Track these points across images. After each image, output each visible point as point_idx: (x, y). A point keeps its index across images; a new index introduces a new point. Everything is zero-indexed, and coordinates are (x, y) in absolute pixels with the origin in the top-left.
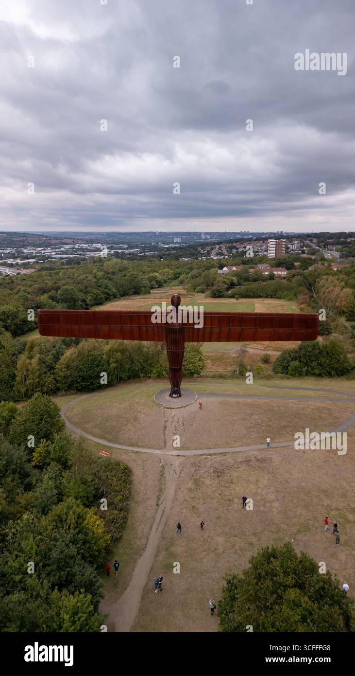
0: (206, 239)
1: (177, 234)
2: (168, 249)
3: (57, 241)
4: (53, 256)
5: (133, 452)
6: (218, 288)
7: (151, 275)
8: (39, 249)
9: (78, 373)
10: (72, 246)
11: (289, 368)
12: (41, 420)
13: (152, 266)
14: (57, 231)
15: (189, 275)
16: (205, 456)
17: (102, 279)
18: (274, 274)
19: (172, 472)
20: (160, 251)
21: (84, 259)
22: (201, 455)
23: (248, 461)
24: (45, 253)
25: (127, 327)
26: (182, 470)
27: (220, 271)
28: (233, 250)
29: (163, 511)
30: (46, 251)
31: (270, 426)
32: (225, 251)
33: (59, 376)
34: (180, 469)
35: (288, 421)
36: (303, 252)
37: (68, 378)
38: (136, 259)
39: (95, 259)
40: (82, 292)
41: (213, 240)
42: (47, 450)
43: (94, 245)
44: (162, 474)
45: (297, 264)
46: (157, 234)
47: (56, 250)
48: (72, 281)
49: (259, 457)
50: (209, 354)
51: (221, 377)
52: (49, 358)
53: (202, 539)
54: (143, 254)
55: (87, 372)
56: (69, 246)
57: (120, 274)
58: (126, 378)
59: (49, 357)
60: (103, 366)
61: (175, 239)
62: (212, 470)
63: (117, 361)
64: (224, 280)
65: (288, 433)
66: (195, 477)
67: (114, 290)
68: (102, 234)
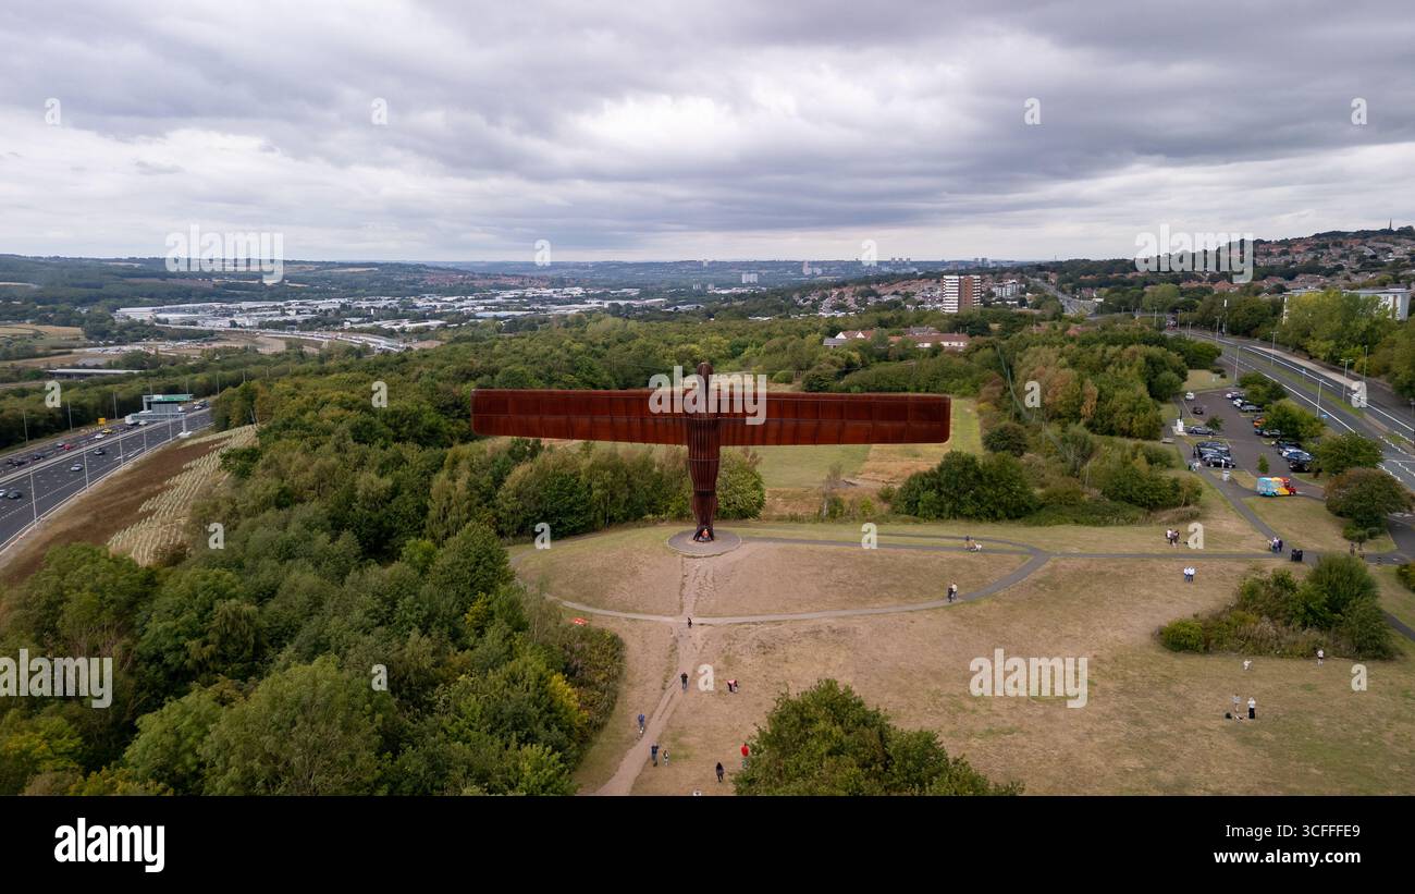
0: (814, 275)
1: (748, 266)
2: (727, 298)
3: (487, 282)
4: (478, 315)
5: (627, 619)
6: (818, 373)
7: (684, 347)
8: (449, 299)
9: (537, 505)
10: (520, 292)
11: (920, 504)
12: (477, 564)
13: (689, 333)
14: (487, 260)
15: (763, 349)
16: (746, 626)
17: (581, 354)
18: (942, 348)
19: (690, 646)
20: (710, 302)
21: (545, 321)
22: (740, 624)
23: (816, 633)
24: (462, 307)
25: (622, 420)
26: (706, 643)
27: (828, 342)
28: (869, 299)
29: (671, 697)
30: (464, 304)
31: (863, 585)
32: (851, 302)
33: (504, 511)
34: (703, 642)
35: (895, 579)
36: (1023, 302)
37: (518, 513)
38: (656, 319)
39: (568, 318)
40: (541, 378)
41: (829, 279)
42: (487, 610)
43: (567, 290)
44: (674, 649)
45: (995, 327)
46: (705, 264)
47: (486, 301)
48: (523, 358)
49: (835, 627)
50: (782, 489)
51: (794, 519)
52: (485, 480)
53: (729, 729)
54: (672, 309)
55: (551, 504)
56: (512, 292)
57: (620, 347)
58: (621, 518)
59: (485, 478)
60: (579, 493)
61: (744, 276)
62: (755, 644)
63: (605, 486)
64: (834, 357)
65: (892, 596)
66: (726, 654)
67: (606, 377)
68: (585, 266)
